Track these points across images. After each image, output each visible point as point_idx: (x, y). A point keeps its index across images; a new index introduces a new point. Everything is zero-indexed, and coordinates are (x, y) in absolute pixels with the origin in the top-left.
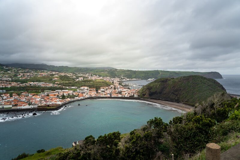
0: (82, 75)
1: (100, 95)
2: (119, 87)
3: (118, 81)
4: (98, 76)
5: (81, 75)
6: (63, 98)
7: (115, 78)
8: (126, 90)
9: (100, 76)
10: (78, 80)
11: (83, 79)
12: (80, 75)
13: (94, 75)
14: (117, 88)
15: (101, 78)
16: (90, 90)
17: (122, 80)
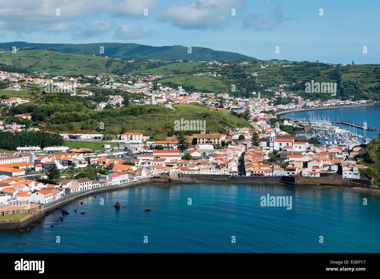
0: (119, 84)
1: (196, 168)
2: (273, 135)
3: (264, 112)
4: (181, 91)
5: (116, 86)
6: (51, 177)
7: (253, 96)
8: (304, 146)
9: (190, 89)
10: (103, 105)
11: (126, 103)
12: (108, 87)
13: (164, 85)
14: (263, 140)
15: (195, 97)
16: (156, 148)
17: (281, 106)
